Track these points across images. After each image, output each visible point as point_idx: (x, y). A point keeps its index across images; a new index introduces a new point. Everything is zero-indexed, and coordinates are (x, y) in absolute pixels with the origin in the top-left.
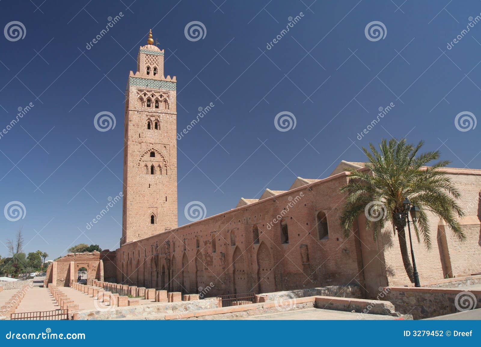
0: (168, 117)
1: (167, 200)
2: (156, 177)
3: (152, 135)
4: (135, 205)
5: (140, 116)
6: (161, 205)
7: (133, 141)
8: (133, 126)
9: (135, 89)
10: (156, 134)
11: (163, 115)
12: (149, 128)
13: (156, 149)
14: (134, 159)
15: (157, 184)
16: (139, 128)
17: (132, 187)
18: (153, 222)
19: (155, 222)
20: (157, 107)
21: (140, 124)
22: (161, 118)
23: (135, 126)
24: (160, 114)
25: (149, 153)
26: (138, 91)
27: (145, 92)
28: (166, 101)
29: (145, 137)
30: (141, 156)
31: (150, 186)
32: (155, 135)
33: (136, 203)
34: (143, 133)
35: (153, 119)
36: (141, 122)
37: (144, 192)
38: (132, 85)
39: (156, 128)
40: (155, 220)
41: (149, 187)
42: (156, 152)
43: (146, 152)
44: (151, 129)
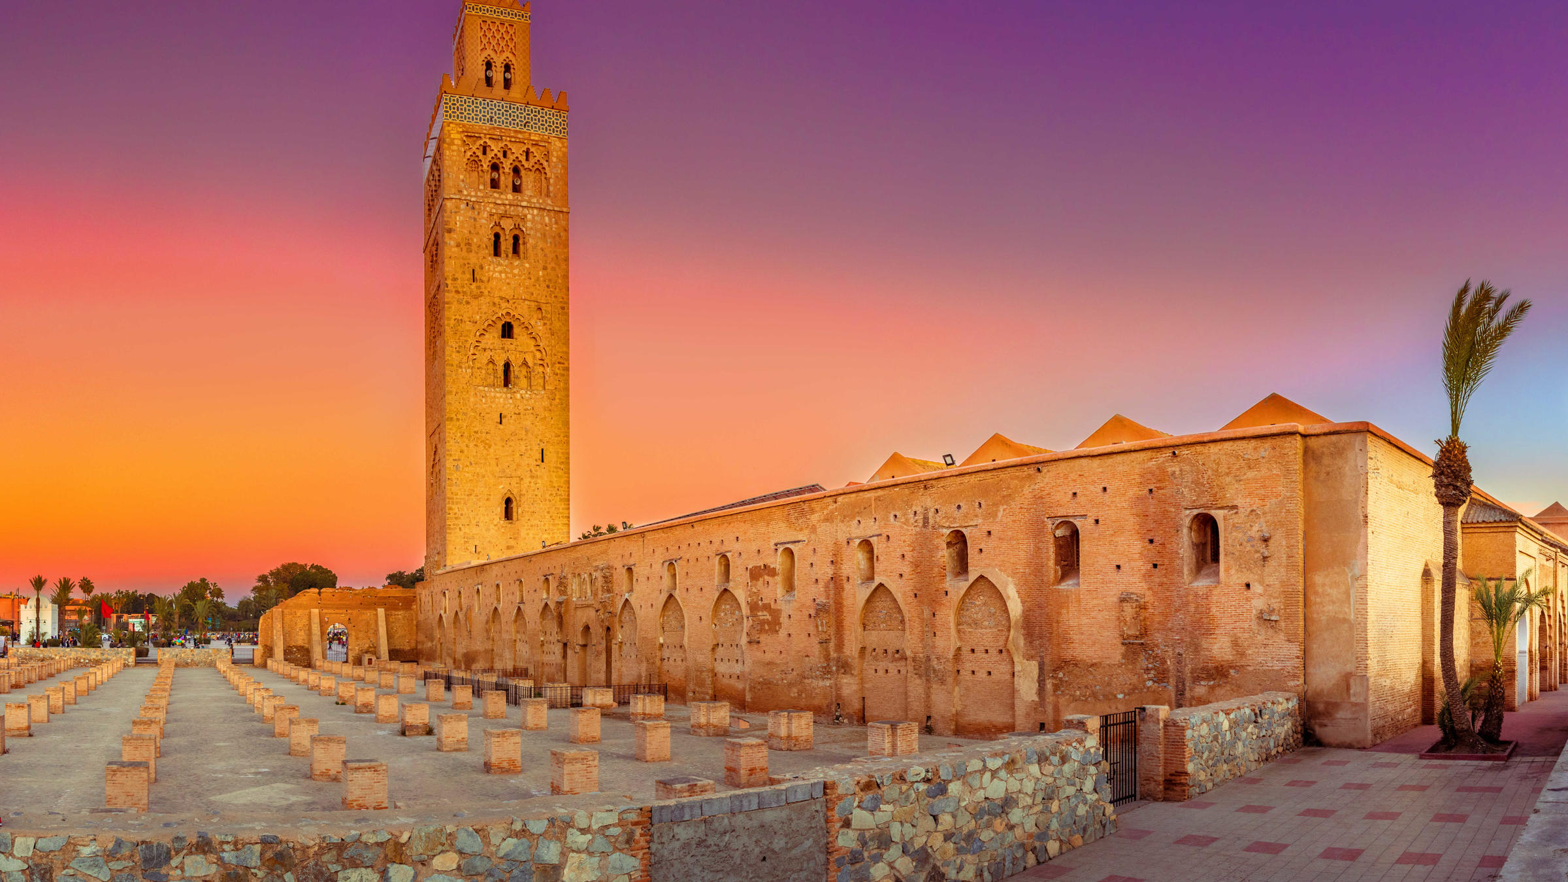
0: (547, 219)
1: (545, 460)
2: (518, 396)
3: (506, 273)
4: (466, 469)
5: (473, 216)
6: (531, 471)
7: (457, 292)
8: (457, 246)
9: (458, 132)
10: (516, 271)
11: (533, 215)
12: (497, 253)
13: (517, 316)
14: (461, 344)
15: (519, 414)
16: (471, 251)
17: (458, 419)
18: (508, 514)
19: (515, 514)
20: (516, 189)
21: (475, 240)
22: (529, 224)
23: (462, 245)
24: (526, 211)
25: (499, 325)
26: (465, 138)
27: (484, 140)
28: (540, 170)
29: (489, 281)
30: (478, 334)
31: (503, 420)
32: (514, 275)
33: (468, 464)
34: (482, 268)
35: (507, 224)
36: (477, 233)
37: (488, 436)
38: (450, 120)
39: (516, 251)
40: (514, 510)
41: (501, 423)
42: (515, 324)
43: (491, 323)
44: (503, 255)
